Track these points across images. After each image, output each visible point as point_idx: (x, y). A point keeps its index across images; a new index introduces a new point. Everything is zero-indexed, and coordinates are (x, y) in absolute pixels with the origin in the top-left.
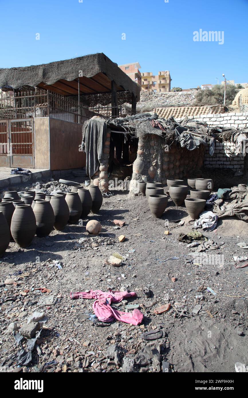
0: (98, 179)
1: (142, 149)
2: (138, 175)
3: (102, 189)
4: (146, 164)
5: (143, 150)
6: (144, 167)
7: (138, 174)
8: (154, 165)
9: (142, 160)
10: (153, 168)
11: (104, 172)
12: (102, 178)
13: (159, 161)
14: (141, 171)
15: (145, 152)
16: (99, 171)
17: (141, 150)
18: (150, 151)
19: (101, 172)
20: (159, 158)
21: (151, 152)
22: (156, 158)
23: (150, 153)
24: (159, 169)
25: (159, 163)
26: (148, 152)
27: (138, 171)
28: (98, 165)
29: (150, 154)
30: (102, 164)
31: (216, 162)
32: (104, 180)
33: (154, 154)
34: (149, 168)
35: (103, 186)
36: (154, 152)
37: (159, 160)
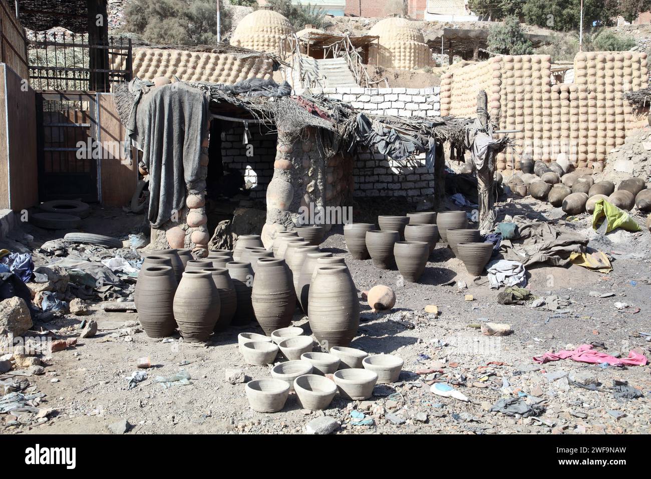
0: (182, 226)
1: (289, 159)
2: (283, 213)
3: (197, 249)
4: (297, 190)
5: (291, 160)
6: (294, 195)
7: (285, 210)
8: (310, 191)
9: (290, 180)
10: (309, 197)
11: (200, 209)
12: (197, 225)
13: (320, 182)
14: (288, 205)
15: (295, 163)
16: (184, 210)
17: (286, 159)
18: (302, 163)
19: (191, 210)
20: (319, 177)
21: (304, 165)
22: (314, 176)
23: (302, 166)
24: (320, 199)
25: (320, 188)
26: (298, 164)
27: (285, 205)
28: (184, 194)
29: (303, 169)
30: (196, 192)
31: (372, 184)
32: (201, 228)
33: (310, 168)
34: (302, 197)
35: (199, 243)
36: (310, 163)
37: (319, 180)
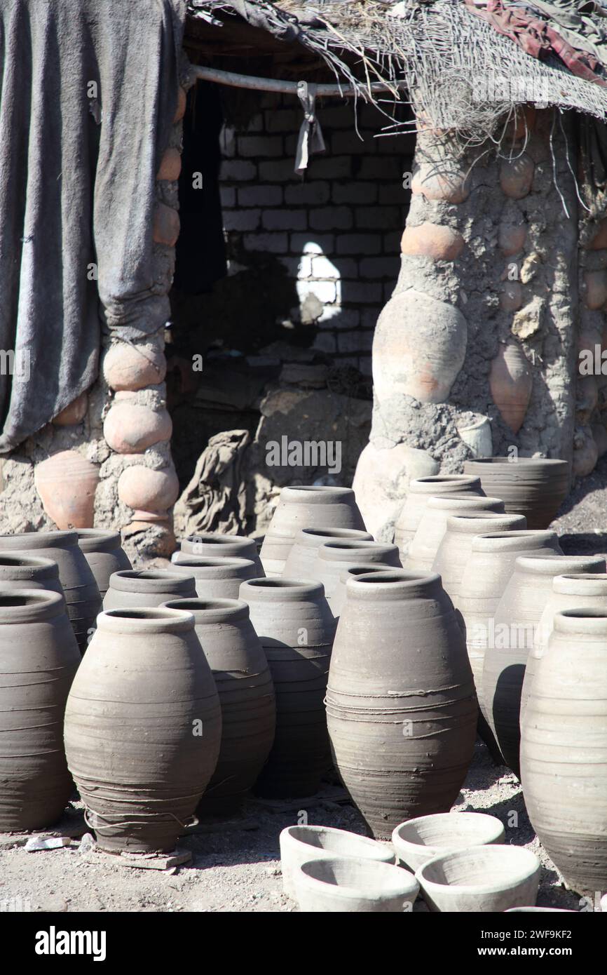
0: (90, 450)
1: (454, 221)
2: (431, 411)
3: (135, 527)
4: (479, 333)
5: (460, 227)
6: (469, 348)
7: (434, 400)
8: (524, 334)
9: (454, 298)
10: (521, 355)
11: (147, 394)
12: (138, 447)
13: (561, 305)
14: (446, 382)
15: (473, 238)
16: (98, 391)
17: (443, 222)
18: (497, 236)
19: (118, 395)
20: (559, 285)
21: (508, 243)
22: (539, 281)
23: (497, 246)
24: (558, 364)
25: (561, 323)
26: (486, 242)
27: (435, 383)
28: (94, 340)
29: (500, 257)
30: (137, 334)
32: (152, 457)
33: (526, 254)
34: (496, 355)
35: (145, 508)
36: (527, 238)
37: (556, 298)
